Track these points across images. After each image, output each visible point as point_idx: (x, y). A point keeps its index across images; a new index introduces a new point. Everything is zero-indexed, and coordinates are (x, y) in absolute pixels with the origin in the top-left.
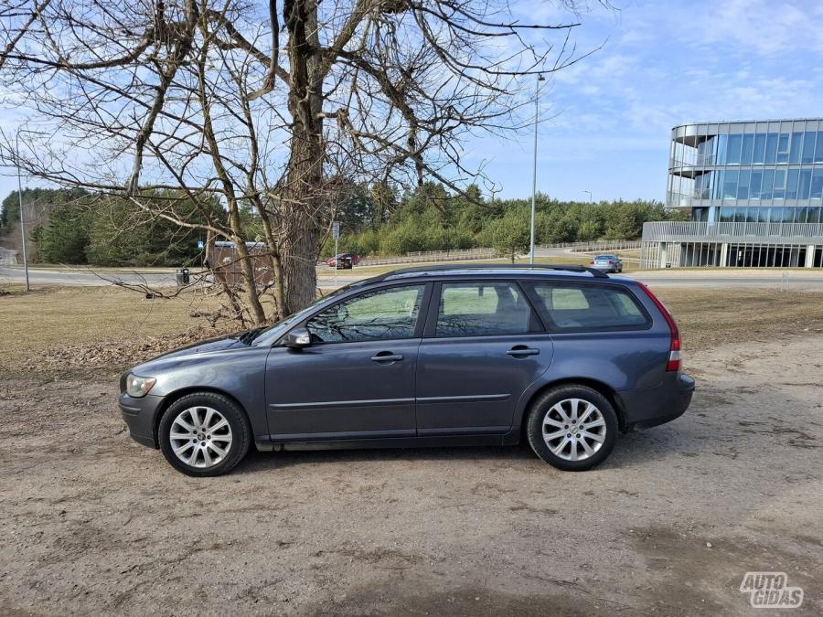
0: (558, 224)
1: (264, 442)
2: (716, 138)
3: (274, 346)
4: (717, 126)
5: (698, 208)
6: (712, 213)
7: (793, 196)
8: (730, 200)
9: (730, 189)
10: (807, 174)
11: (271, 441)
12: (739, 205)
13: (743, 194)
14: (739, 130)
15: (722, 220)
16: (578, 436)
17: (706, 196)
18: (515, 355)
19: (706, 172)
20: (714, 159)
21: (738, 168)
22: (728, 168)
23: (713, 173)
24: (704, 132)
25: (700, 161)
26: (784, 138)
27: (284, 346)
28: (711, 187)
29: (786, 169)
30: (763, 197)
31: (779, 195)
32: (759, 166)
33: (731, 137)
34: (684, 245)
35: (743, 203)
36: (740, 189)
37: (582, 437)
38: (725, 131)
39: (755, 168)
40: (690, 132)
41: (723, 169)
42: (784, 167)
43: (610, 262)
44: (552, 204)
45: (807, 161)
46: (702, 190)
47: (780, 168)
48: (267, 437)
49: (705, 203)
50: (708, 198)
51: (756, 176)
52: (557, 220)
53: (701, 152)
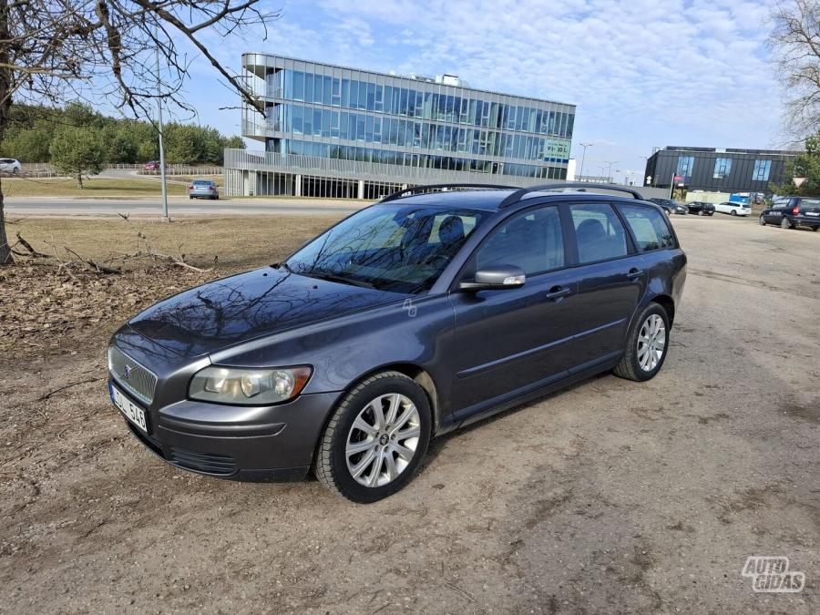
0: (114, 140)
2: (282, 71)
4: (283, 60)
5: (271, 139)
6: (283, 144)
7: (344, 136)
8: (298, 135)
9: (297, 124)
10: (353, 117)
12: (305, 140)
13: (307, 130)
14: (301, 68)
17: (277, 129)
19: (276, 104)
20: (282, 92)
21: (302, 105)
22: (295, 104)
23: (282, 106)
24: (272, 64)
25: (269, 93)
26: (336, 82)
28: (281, 119)
29: (339, 111)
30: (323, 135)
31: (335, 134)
32: (319, 105)
33: (295, 74)
34: (258, 173)
35: (308, 139)
36: (306, 124)
38: (289, 66)
39: (316, 107)
40: (258, 61)
41: (291, 103)
42: (336, 109)
43: (211, 188)
44: (95, 117)
45: (353, 106)
46: (274, 121)
47: (334, 110)
49: (277, 135)
50: (279, 130)
51: (317, 114)
52: (112, 137)
53: (270, 83)
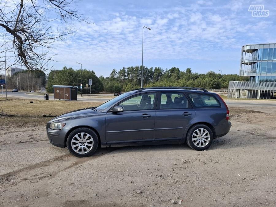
1: (104, 144)
2: (258, 50)
3: (108, 112)
4: (258, 45)
5: (252, 76)
6: (257, 78)
8: (264, 74)
9: (263, 69)
11: (107, 144)
12: (267, 75)
13: (269, 71)
14: (267, 47)
15: (260, 81)
16: (202, 140)
17: (254, 72)
18: (185, 115)
19: (254, 63)
20: (257, 58)
21: (267, 61)
22: (263, 61)
23: (257, 63)
24: (253, 48)
27: (111, 112)
33: (264, 50)
35: (269, 75)
36: (268, 69)
37: (203, 140)
38: (261, 47)
39: (274, 61)
40: (248, 48)
41: (261, 61)
48: (105, 143)
49: (254, 75)
51: (274, 64)
